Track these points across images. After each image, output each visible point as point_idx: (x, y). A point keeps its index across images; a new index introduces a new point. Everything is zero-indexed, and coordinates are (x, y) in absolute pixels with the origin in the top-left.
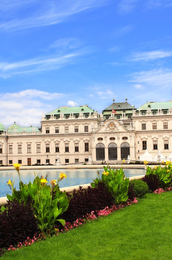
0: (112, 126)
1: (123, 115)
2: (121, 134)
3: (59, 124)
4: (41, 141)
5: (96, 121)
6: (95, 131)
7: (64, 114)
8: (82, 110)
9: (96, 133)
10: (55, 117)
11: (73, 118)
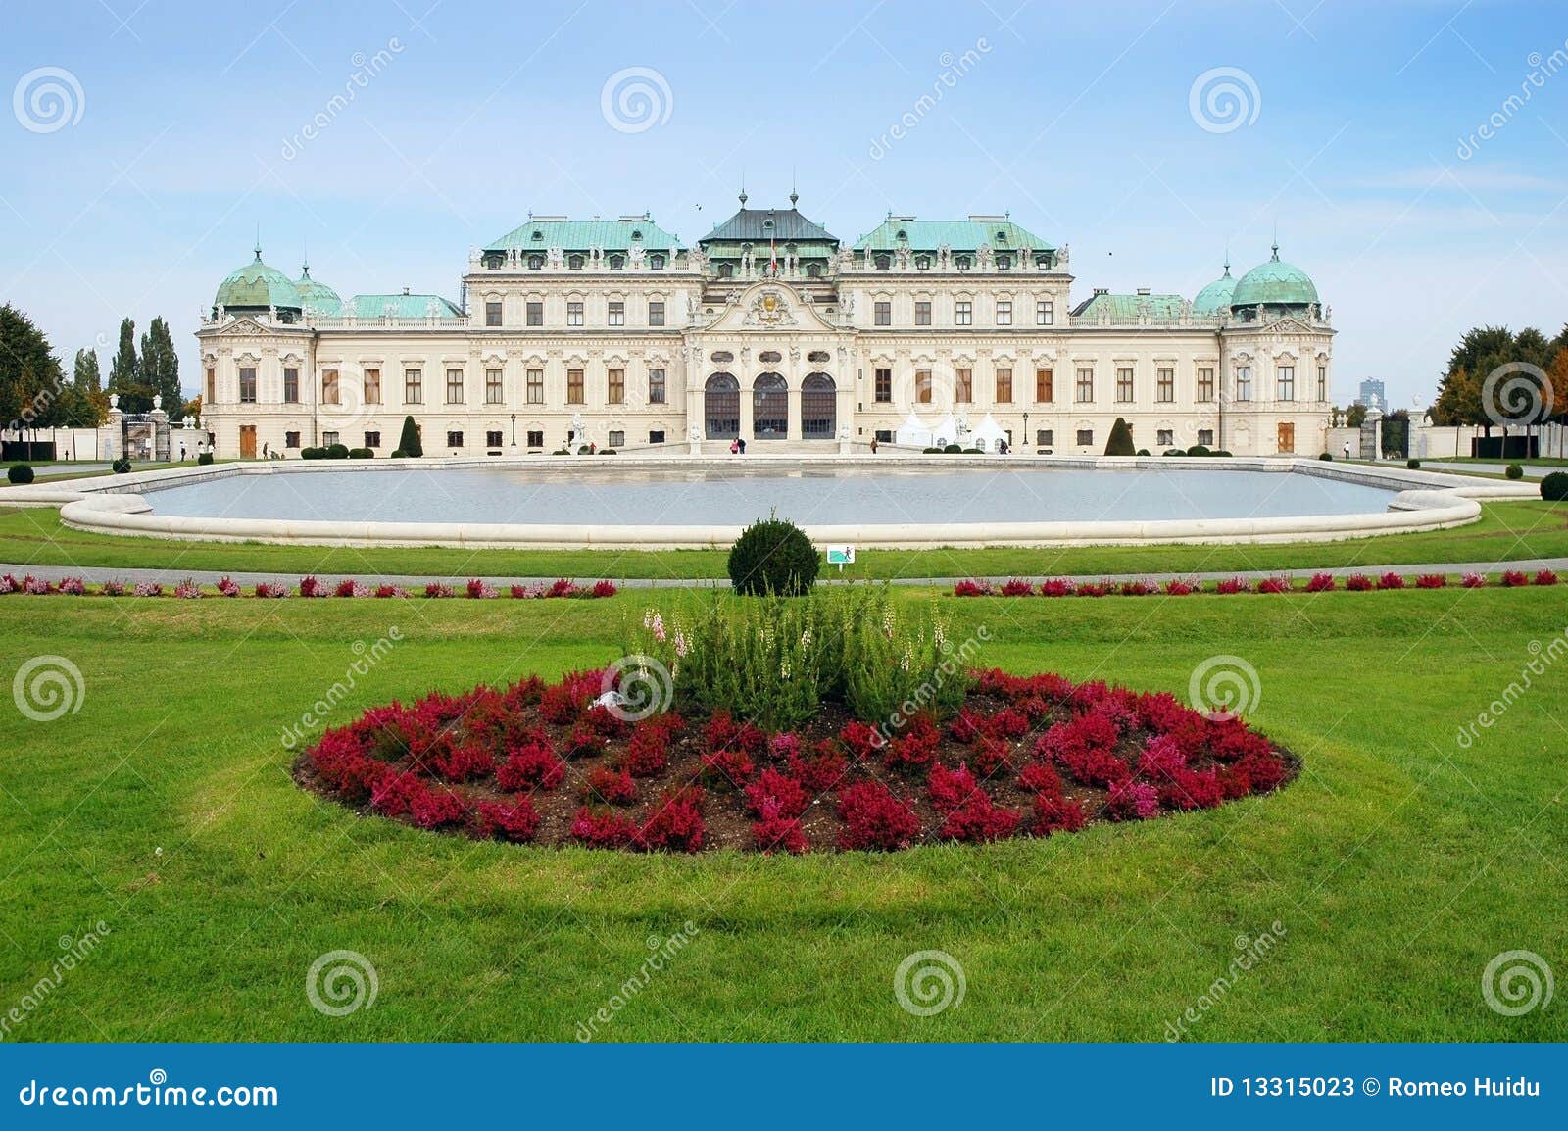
0: (770, 307)
1: (788, 260)
2: (803, 339)
3: (544, 291)
4: (466, 357)
5: (698, 286)
6: (705, 324)
7: (565, 251)
8: (637, 235)
9: (707, 331)
10: (526, 261)
11: (604, 268)
